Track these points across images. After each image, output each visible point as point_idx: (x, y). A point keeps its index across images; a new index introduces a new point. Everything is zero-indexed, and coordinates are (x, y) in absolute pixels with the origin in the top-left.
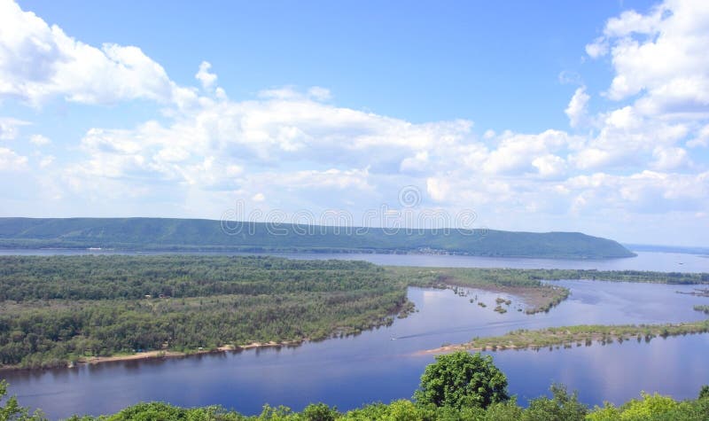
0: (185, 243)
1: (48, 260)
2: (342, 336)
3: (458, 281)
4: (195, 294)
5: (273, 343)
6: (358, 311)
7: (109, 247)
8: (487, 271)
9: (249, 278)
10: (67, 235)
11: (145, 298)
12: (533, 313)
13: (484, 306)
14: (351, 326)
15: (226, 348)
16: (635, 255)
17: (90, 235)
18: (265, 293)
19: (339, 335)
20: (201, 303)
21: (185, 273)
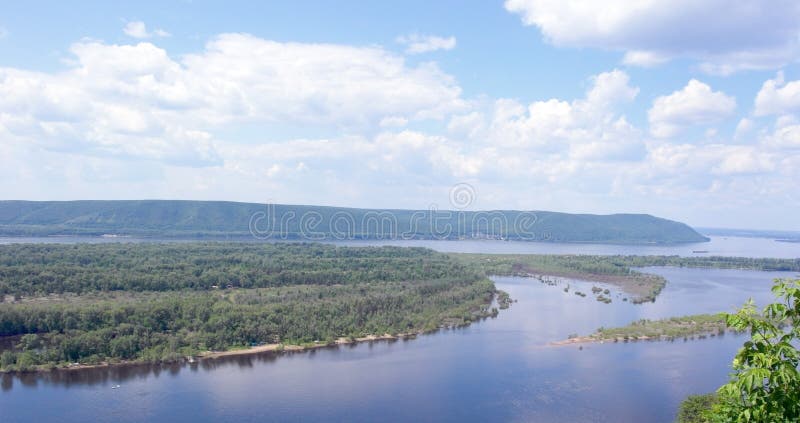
0: (210, 229)
1: (76, 248)
2: (454, 328)
3: (535, 269)
4: (265, 284)
5: (388, 336)
6: (457, 301)
7: (125, 234)
8: (561, 257)
9: (311, 266)
10: (73, 221)
11: (214, 289)
12: (640, 303)
13: (583, 296)
14: (458, 317)
15: (342, 340)
16: (708, 240)
17: (99, 221)
18: (339, 283)
19: (450, 327)
20: (278, 294)
21: (238, 262)
